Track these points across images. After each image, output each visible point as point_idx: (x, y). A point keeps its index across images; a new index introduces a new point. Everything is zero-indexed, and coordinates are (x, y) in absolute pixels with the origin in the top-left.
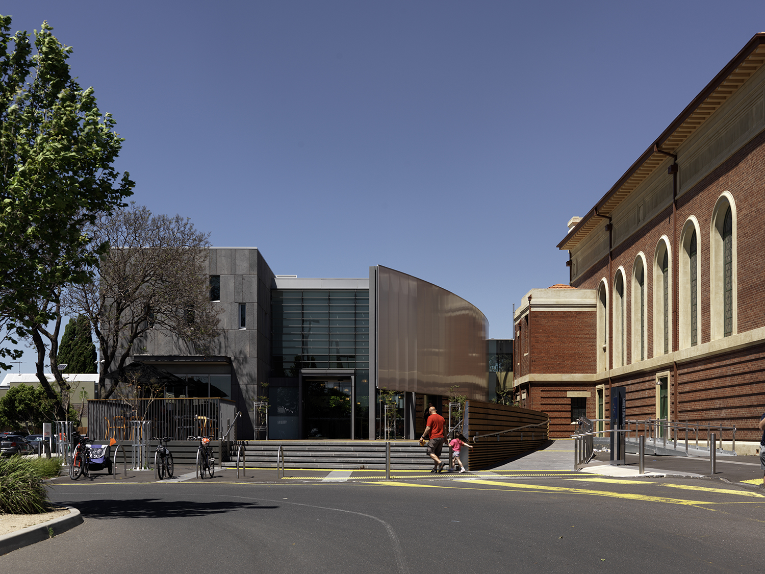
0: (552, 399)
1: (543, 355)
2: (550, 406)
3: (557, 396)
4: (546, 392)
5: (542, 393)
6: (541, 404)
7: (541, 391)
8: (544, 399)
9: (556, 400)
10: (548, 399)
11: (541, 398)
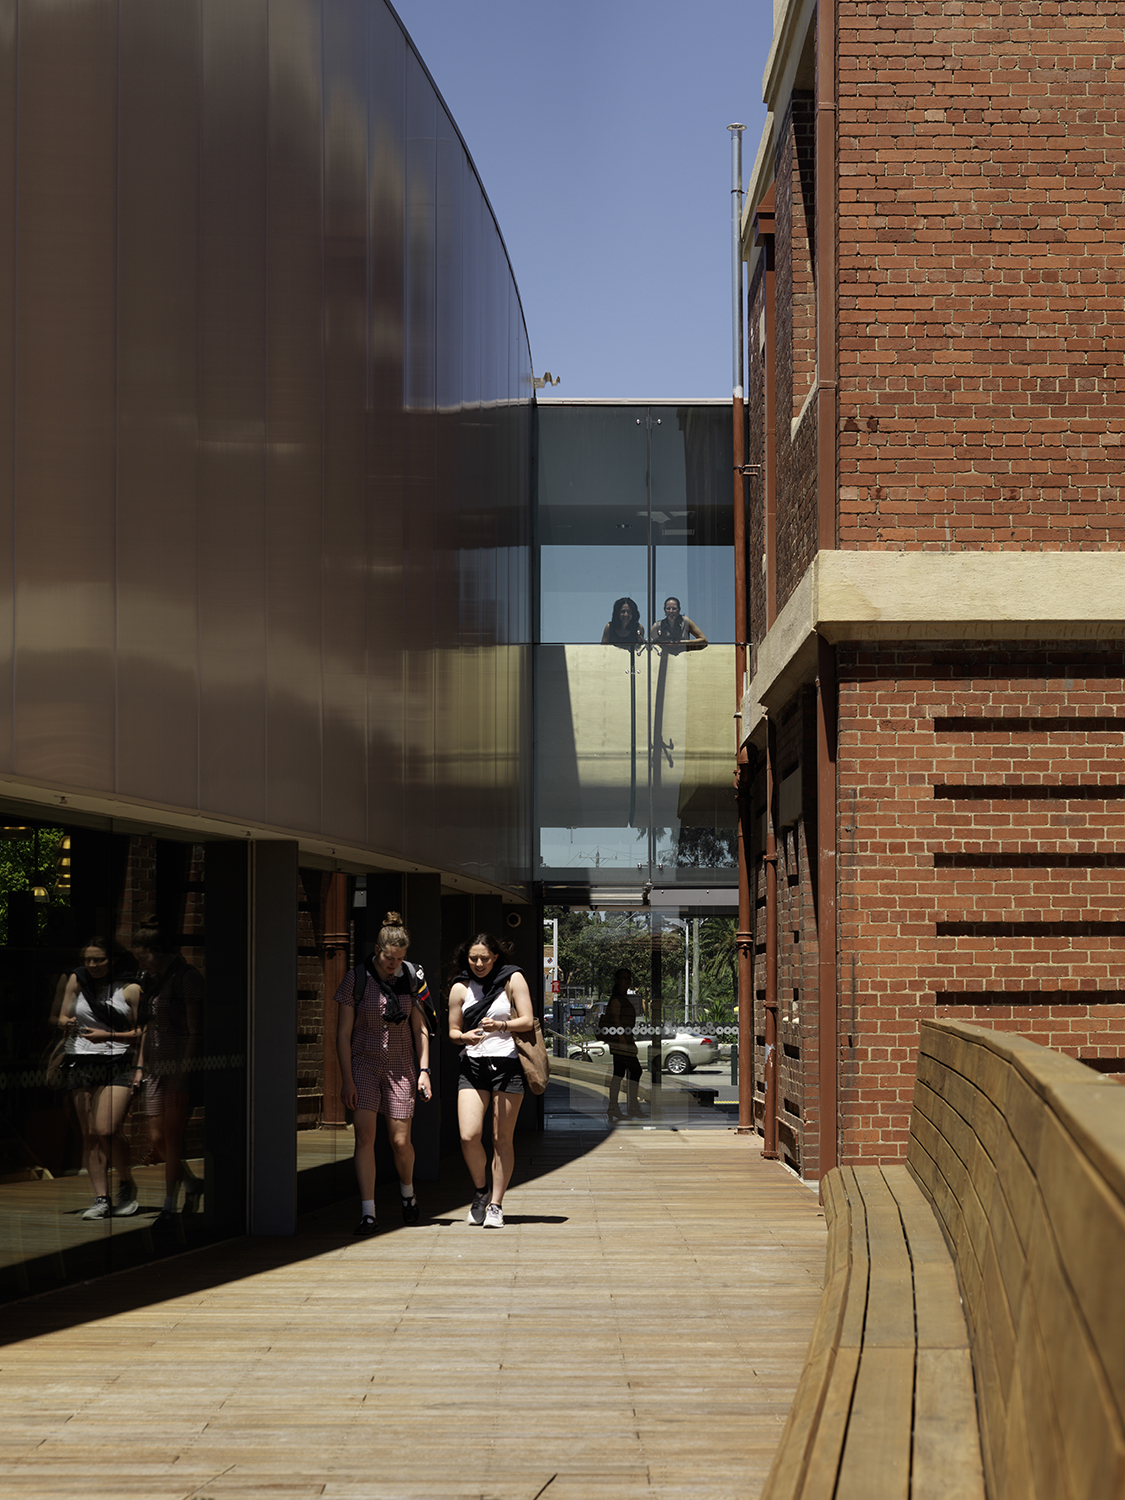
0: (1049, 810)
1: (953, 360)
2: (1029, 881)
3: (1098, 778)
4: (990, 742)
5: (952, 745)
6: (941, 860)
7: (942, 725)
8: (967, 810)
9: (1087, 812)
10: (1010, 810)
11: (941, 791)
